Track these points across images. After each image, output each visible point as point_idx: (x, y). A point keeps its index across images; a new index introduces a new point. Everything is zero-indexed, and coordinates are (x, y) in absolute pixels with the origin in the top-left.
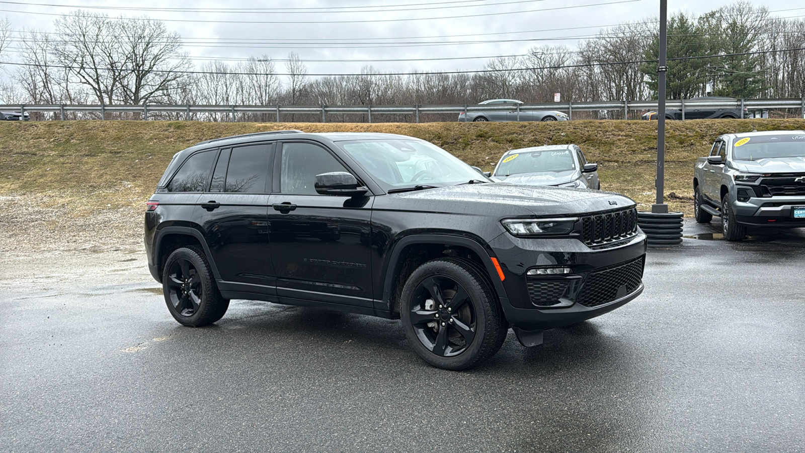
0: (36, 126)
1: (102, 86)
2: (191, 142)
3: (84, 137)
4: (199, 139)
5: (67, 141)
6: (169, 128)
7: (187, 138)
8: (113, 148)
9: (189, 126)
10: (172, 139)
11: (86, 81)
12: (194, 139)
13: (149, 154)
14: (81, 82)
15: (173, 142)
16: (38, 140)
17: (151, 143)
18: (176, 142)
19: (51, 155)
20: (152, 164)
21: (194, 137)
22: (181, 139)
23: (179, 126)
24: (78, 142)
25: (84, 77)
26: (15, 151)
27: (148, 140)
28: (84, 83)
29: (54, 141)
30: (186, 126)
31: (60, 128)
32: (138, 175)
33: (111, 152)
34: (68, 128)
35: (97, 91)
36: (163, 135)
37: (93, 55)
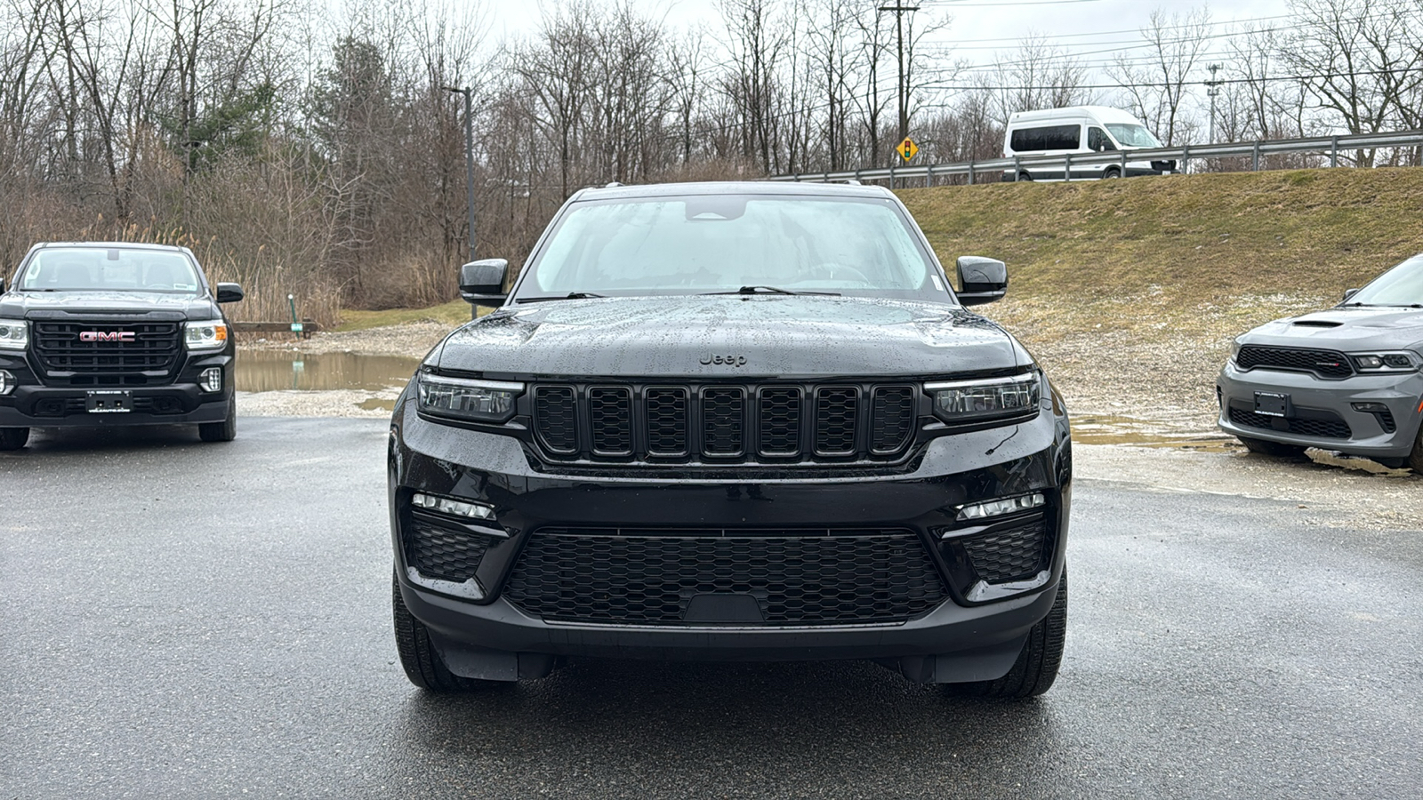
0: (1075, 190)
1: (1361, 109)
2: (1315, 209)
3: (1136, 205)
4: (1331, 203)
5: (1108, 214)
6: (1283, 184)
7: (1309, 203)
8: (1173, 225)
9: (1320, 179)
10: (1280, 206)
11: (1332, 103)
12: (1322, 203)
13: (1227, 235)
14: (1321, 105)
15: (1279, 211)
16: (1068, 213)
17: (1239, 214)
18: (1286, 211)
19: (1076, 237)
20: (1219, 254)
21: (1322, 200)
22: (1298, 204)
23: (1301, 180)
24: (1125, 214)
25: (1330, 96)
26: (1032, 231)
27: (1237, 208)
28: (1328, 106)
29: (1089, 214)
30: (1316, 179)
31: (1108, 192)
32: (1184, 274)
33: (1167, 232)
34: (1119, 190)
35: (1351, 120)
36: (1267, 197)
37: (1349, 54)
